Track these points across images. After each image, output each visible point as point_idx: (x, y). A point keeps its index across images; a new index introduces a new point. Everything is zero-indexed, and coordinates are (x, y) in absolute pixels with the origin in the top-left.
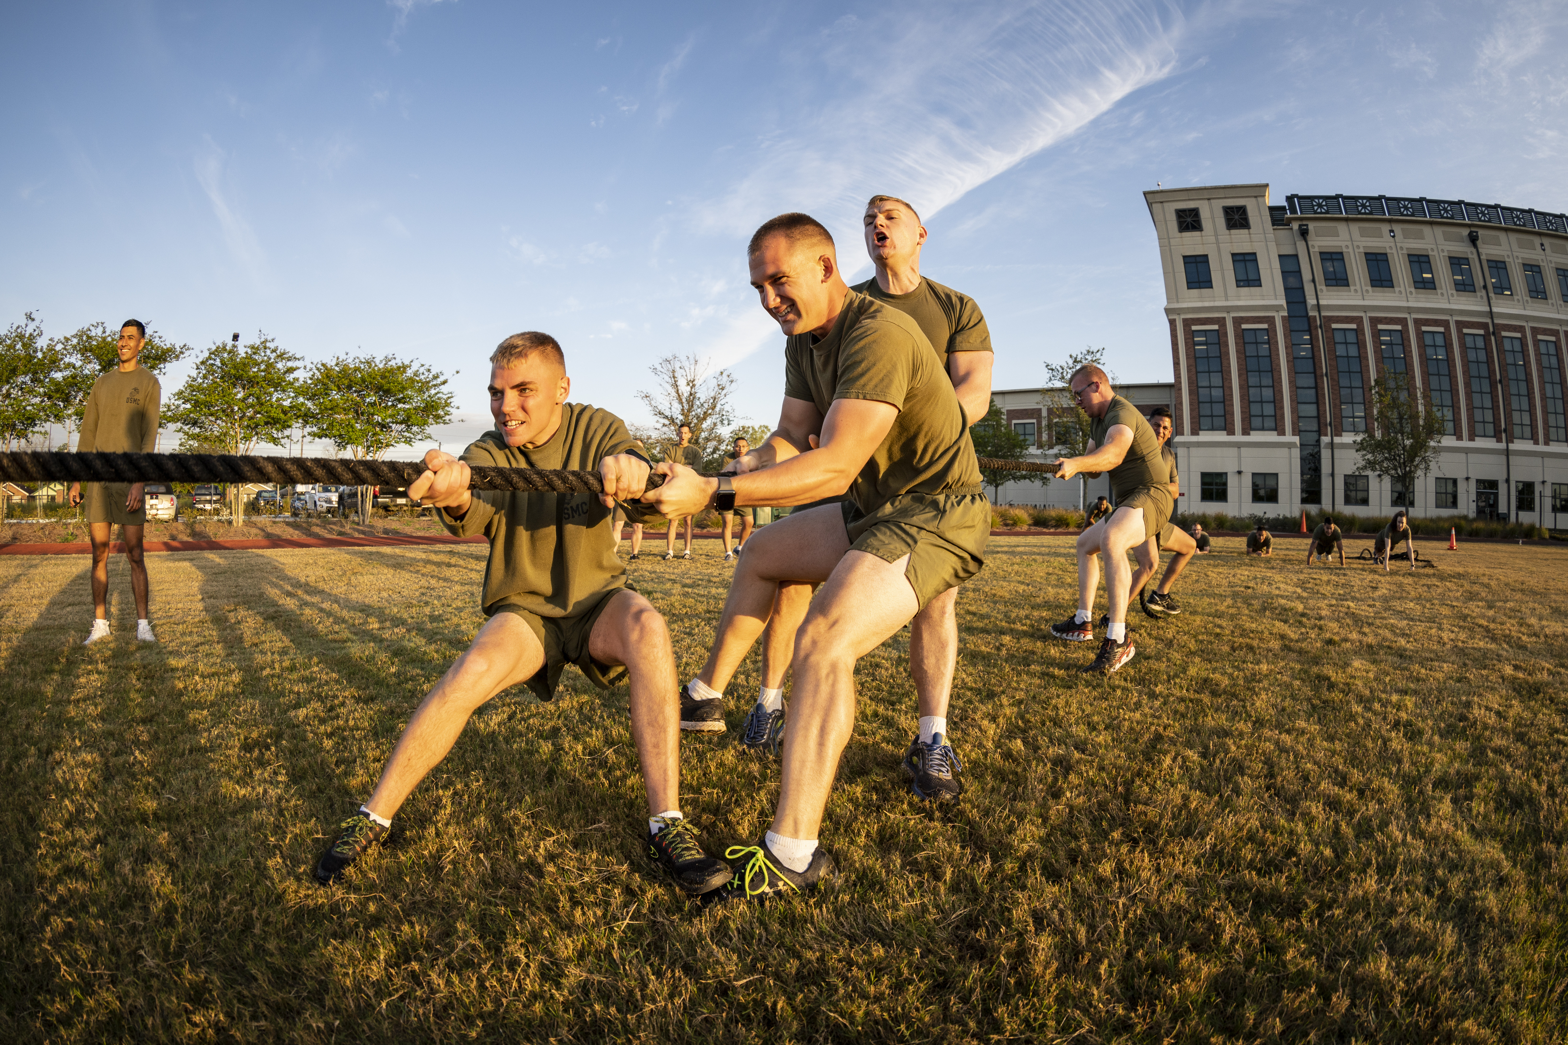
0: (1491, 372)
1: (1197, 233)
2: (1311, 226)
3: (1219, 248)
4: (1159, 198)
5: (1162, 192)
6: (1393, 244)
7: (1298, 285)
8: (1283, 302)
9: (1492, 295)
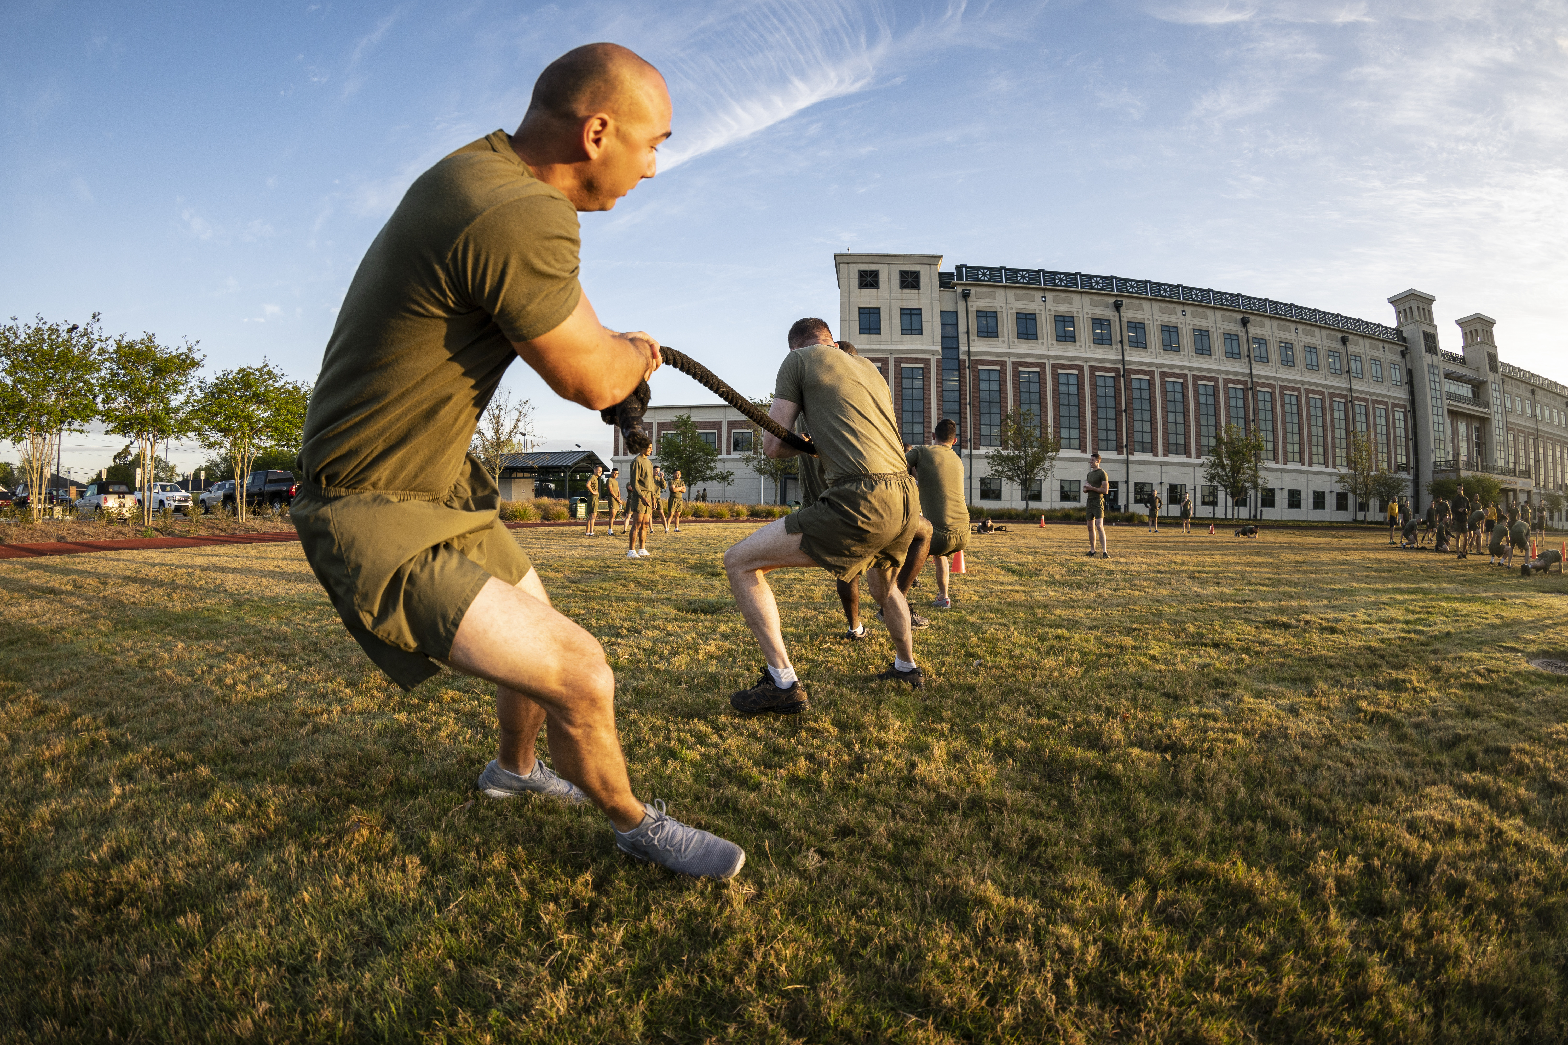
0: (1118, 404)
1: (874, 290)
2: (973, 290)
3: (890, 304)
4: (846, 260)
5: (850, 255)
6: (1042, 308)
7: (955, 335)
8: (939, 348)
9: (1126, 347)
